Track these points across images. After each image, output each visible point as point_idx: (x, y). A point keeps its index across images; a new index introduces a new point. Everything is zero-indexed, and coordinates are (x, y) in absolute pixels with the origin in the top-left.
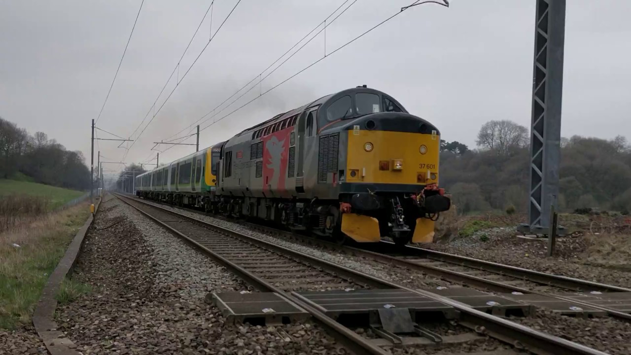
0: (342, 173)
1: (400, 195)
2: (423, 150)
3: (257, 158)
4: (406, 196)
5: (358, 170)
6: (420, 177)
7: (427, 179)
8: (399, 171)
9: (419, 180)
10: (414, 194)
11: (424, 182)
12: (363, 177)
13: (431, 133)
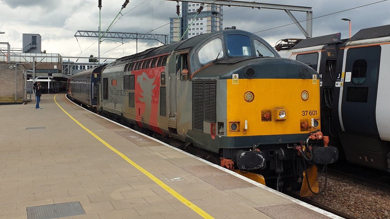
0: (221, 125)
1: (284, 146)
2: (304, 96)
3: (129, 89)
4: (289, 147)
5: (239, 123)
6: (303, 125)
7: (310, 127)
8: (283, 120)
9: (302, 128)
10: (299, 144)
11: (307, 130)
12: (245, 130)
13: (312, 78)
